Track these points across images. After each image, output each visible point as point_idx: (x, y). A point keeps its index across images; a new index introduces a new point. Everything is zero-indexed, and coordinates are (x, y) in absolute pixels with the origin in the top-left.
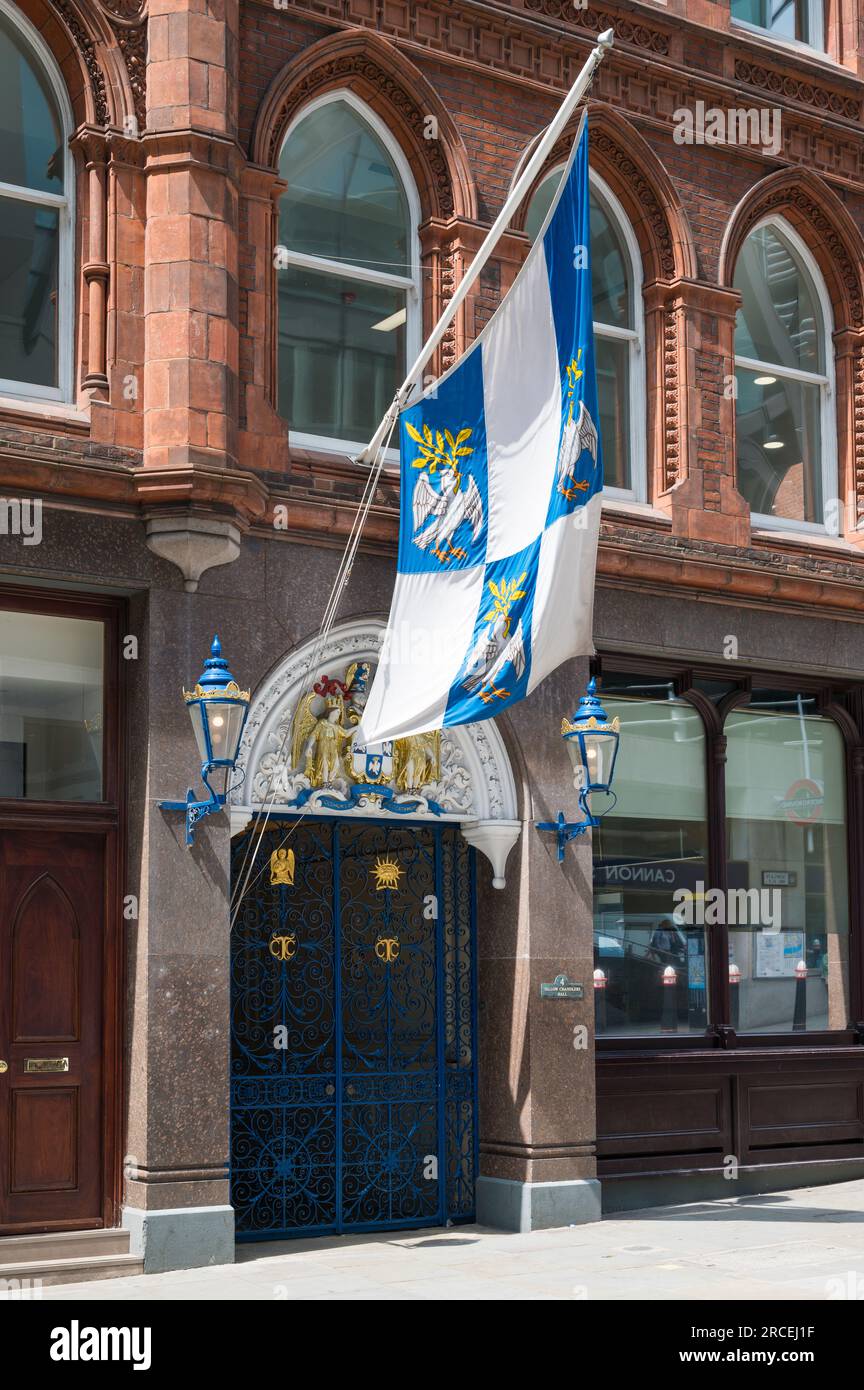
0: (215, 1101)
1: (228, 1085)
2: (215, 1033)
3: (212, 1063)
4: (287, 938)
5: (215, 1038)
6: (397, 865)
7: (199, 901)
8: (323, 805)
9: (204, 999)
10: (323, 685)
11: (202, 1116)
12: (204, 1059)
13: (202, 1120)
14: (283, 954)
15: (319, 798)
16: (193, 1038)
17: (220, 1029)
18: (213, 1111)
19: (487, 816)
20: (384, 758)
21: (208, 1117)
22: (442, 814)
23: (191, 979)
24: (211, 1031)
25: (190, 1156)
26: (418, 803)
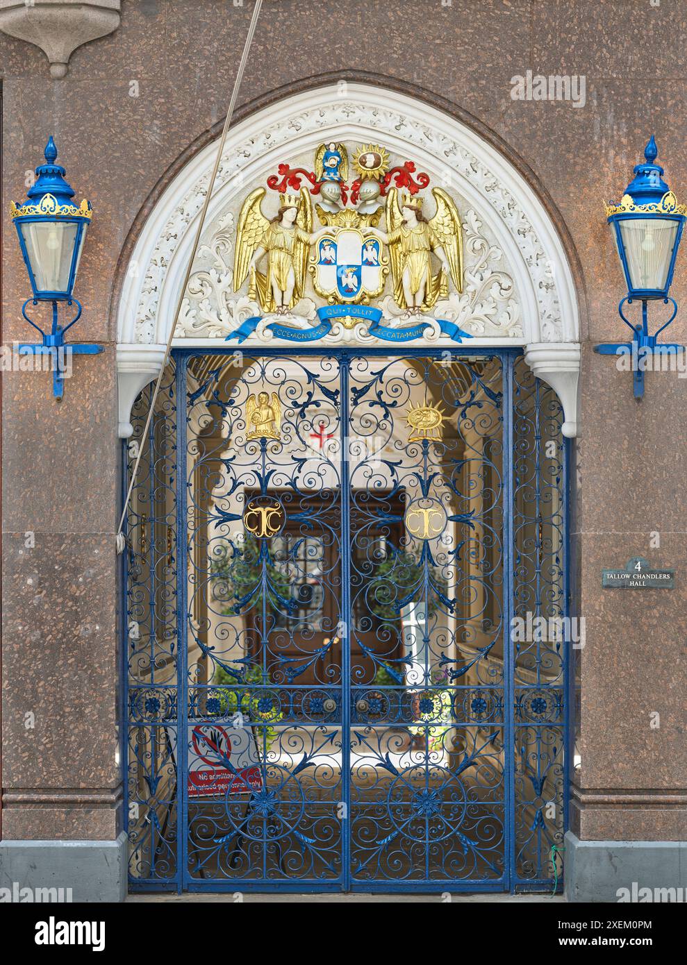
0: (95, 712)
1: (113, 693)
2: (94, 629)
3: (90, 666)
4: (268, 509)
5: (94, 635)
6: (439, 409)
7: (71, 466)
8: (275, 335)
9: (78, 587)
10: (281, 178)
11: (76, 731)
12: (78, 661)
13: (77, 736)
14: (264, 529)
15: (269, 327)
16: (64, 636)
17: (102, 624)
18: (92, 724)
19: (535, 339)
20: (365, 269)
21: (85, 732)
22: (463, 339)
23: (60, 563)
24: (88, 626)
25: (61, 778)
26: (425, 325)
